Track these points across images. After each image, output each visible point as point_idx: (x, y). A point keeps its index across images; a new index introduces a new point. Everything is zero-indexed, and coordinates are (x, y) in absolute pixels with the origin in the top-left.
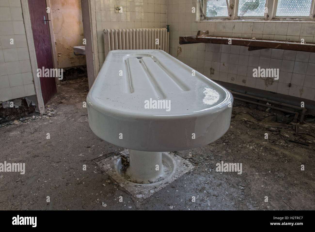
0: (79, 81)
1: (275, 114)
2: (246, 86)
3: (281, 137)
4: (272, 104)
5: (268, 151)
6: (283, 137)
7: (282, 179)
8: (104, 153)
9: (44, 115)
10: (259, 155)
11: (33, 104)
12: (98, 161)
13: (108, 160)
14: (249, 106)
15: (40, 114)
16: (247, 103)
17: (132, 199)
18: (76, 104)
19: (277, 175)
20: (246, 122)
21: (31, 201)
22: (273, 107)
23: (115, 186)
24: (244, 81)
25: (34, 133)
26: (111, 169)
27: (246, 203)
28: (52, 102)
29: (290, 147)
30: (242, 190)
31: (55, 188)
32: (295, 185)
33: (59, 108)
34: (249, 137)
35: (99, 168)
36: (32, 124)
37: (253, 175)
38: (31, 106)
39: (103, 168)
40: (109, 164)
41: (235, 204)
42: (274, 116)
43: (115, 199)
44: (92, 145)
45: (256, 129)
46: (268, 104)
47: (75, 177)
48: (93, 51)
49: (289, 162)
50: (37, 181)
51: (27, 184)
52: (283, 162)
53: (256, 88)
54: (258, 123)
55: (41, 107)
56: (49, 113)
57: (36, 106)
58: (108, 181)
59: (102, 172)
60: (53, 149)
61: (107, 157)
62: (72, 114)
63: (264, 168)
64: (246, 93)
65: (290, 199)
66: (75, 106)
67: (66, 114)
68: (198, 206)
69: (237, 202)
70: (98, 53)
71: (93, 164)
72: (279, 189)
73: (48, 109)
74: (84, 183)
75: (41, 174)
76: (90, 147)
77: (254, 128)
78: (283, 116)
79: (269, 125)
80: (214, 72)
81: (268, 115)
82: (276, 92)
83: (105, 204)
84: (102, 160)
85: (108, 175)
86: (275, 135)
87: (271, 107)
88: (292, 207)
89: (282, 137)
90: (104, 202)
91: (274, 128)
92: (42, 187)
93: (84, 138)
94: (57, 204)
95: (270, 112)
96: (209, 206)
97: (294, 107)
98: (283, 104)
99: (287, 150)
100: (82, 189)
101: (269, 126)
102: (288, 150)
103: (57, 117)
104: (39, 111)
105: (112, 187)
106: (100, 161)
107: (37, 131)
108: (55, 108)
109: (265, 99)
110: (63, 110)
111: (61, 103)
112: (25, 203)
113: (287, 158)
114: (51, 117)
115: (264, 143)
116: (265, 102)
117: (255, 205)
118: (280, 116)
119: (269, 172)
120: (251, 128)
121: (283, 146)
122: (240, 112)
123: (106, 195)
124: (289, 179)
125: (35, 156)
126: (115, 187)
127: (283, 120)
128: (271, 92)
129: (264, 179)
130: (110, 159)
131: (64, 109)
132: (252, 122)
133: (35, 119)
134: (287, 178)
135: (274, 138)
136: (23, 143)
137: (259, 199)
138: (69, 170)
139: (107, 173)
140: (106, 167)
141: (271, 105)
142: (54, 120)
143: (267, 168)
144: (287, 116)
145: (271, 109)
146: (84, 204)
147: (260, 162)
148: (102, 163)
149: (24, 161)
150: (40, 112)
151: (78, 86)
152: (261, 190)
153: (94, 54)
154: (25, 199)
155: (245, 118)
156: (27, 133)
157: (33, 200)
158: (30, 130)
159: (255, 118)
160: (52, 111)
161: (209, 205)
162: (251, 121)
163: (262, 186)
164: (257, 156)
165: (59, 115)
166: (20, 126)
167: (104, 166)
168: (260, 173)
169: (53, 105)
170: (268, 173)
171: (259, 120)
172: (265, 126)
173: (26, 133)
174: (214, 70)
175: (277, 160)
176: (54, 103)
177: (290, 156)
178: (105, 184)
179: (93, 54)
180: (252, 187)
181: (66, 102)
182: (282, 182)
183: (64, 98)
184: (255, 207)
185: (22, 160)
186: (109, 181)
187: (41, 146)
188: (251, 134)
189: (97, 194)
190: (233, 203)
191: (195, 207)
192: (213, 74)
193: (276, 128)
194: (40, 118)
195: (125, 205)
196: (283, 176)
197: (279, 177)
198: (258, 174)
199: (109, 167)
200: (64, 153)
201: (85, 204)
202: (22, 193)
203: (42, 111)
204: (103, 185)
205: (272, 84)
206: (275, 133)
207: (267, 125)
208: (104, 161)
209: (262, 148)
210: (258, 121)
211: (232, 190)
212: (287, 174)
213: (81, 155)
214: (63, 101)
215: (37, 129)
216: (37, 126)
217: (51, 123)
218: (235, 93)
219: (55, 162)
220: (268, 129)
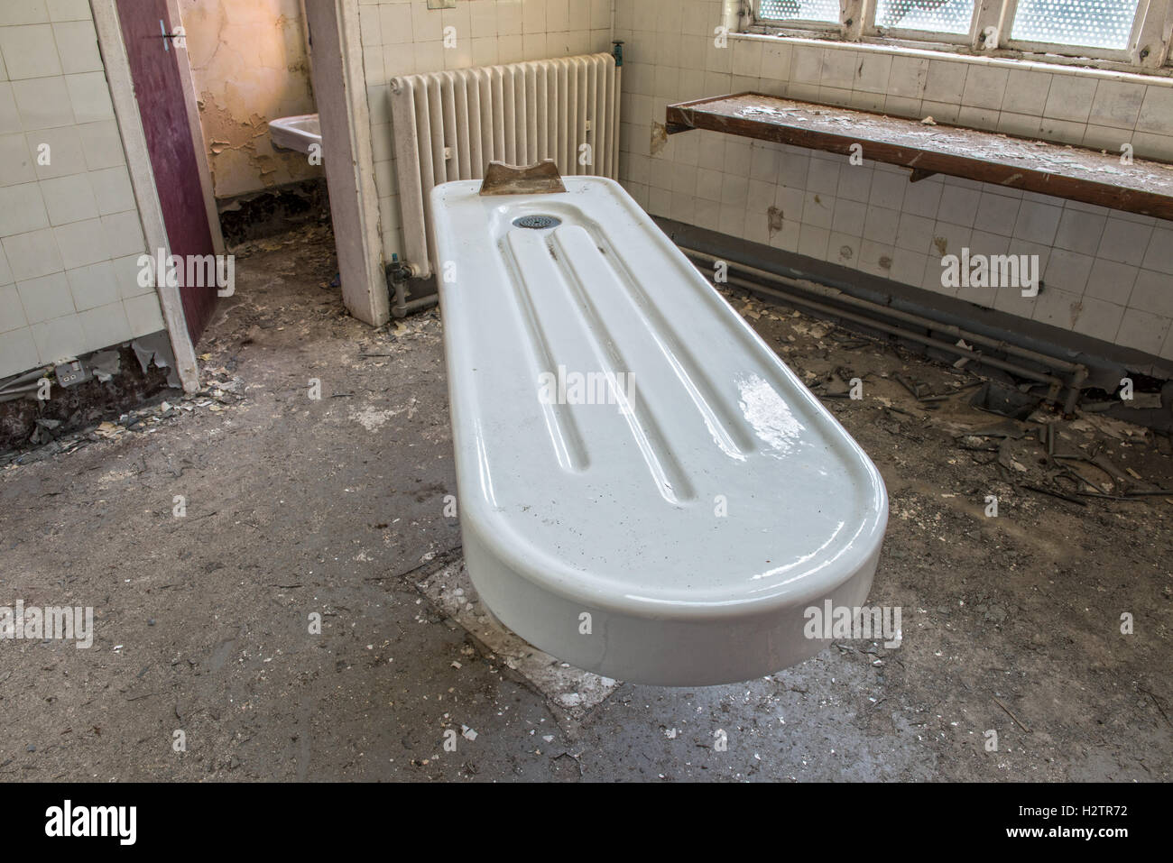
0: (293, 242)
1: (983, 379)
2: (891, 278)
3: (1001, 474)
4: (976, 346)
5: (958, 527)
6: (1005, 474)
7: (997, 628)
8: (436, 546)
9: (198, 395)
10: (928, 544)
11: (161, 364)
12: (423, 580)
13: (454, 574)
14: (897, 346)
15: (184, 393)
16: (891, 336)
17: (549, 710)
18: (302, 348)
19: (984, 613)
20: (887, 412)
21: (239, 732)
22: (979, 357)
23: (491, 667)
24: (885, 263)
25: (182, 474)
26: (469, 606)
27: (891, 713)
28: (215, 341)
29: (1026, 510)
30: (877, 670)
31: (305, 682)
32: (1035, 649)
33: (246, 363)
34: (899, 472)
35: (431, 605)
36: (163, 435)
37: (912, 616)
38: (153, 368)
39: (442, 604)
40: (458, 587)
41: (858, 718)
42: (978, 389)
43: (500, 714)
44: (392, 517)
45: (922, 441)
46: (961, 344)
47: (358, 639)
48: (355, 159)
49: (1023, 567)
50: (241, 660)
51: (211, 672)
52: (1002, 567)
53: (924, 288)
54: (929, 417)
55: (187, 371)
56: (213, 388)
57: (168, 369)
58: (465, 649)
59: (443, 618)
60: (262, 537)
61: (447, 563)
62: (297, 392)
63: (943, 589)
64: (889, 304)
65: (1020, 696)
66: (301, 354)
67: (274, 388)
68: (749, 726)
69: (863, 710)
70: (374, 162)
71: (408, 592)
72: (987, 664)
73: (207, 369)
74: (391, 660)
75: (245, 633)
76: (386, 526)
77: (916, 440)
78: (1010, 386)
79: (963, 426)
80: (781, 224)
81: (962, 383)
82: (991, 307)
83: (472, 730)
84: (433, 573)
85: (464, 629)
86: (980, 463)
87: (973, 356)
88: (1024, 723)
89: (1005, 472)
90: (466, 724)
91: (978, 439)
92: (260, 679)
93: (358, 488)
94: (323, 738)
95: (967, 372)
96: (782, 725)
97: (1047, 359)
98: (1011, 349)
99: (1017, 522)
100: (390, 682)
101: (962, 430)
102: (1020, 522)
103: (249, 404)
104: (181, 383)
105: (484, 670)
106: (429, 578)
107: (191, 467)
108: (234, 364)
109: (953, 330)
110: (261, 374)
111: (249, 342)
112: (221, 739)
113: (1014, 554)
114: (228, 407)
115: (944, 496)
116: (953, 340)
117: (915, 719)
118: (999, 386)
119: (959, 605)
120: (903, 436)
122: (869, 373)
123: (469, 701)
124: (1019, 627)
125: (210, 568)
126: (493, 669)
127: (1007, 401)
128: (975, 305)
129: (945, 628)
130: (459, 568)
131: (267, 368)
132: (908, 414)
133: (171, 416)
134: (1014, 623)
135: (977, 478)
136: (156, 515)
137: (928, 698)
138: (334, 615)
139: (458, 620)
140: (452, 598)
141: (970, 348)
142: (241, 417)
143: (955, 589)
144: (1024, 388)
145: (972, 361)
146: (406, 735)
147: (932, 567)
148: (435, 585)
149: (179, 587)
150: (185, 386)
151: (293, 265)
152: (933, 666)
153: (360, 170)
154: (216, 725)
155: (884, 396)
156: (157, 474)
157: (243, 727)
158: (167, 461)
159: (916, 398)
160: (224, 378)
161: (783, 722)
162: (906, 410)
163: (938, 654)
164: (924, 545)
165: (252, 395)
166: (127, 446)
167: (446, 597)
168: (933, 610)
169: (222, 353)
170: (955, 607)
171: (931, 406)
172: (950, 428)
173: (153, 475)
174: (781, 215)
175: (985, 559)
176: (223, 343)
177: (1026, 545)
178: (459, 662)
179: (356, 167)
180: (908, 659)
181: (263, 336)
182: (997, 640)
183: (254, 320)
184: (916, 724)
185: (169, 584)
186: (470, 651)
187: (220, 525)
188: (904, 462)
189: (440, 698)
190: (852, 715)
191: (742, 730)
192: (779, 229)
193: (986, 438)
194: (189, 409)
195: (533, 732)
196: (1002, 619)
197: (988, 621)
198: (925, 611)
199: (462, 600)
200: (305, 550)
201: (409, 734)
202: (201, 704)
203: (191, 385)
204: (454, 667)
206: (981, 456)
207: (955, 426)
208: (441, 576)
209: (938, 517)
210: (926, 409)
211: (849, 669)
212: (1013, 610)
213: (362, 556)
214: (254, 332)
215: (191, 457)
216: (188, 446)
217: (233, 431)
218: (854, 300)
219: (282, 587)
220: (958, 443)
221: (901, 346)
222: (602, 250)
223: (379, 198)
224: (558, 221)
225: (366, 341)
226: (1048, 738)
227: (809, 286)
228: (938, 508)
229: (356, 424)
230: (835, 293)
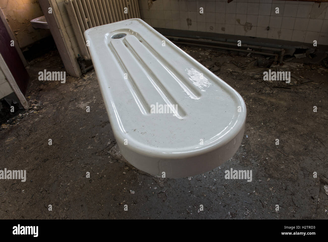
0: (47, 57)
1: (256, 58)
2: (225, 33)
3: (266, 85)
4: (253, 49)
5: (257, 102)
6: (267, 84)
7: (273, 129)
8: (111, 139)
9: (30, 109)
10: (250, 109)
11: (15, 103)
12: (109, 150)
14: (230, 53)
15: (25, 110)
16: (228, 51)
17: (154, 180)
18: (57, 89)
19: (269, 125)
20: (231, 73)
21: (65, 207)
22: (254, 52)
23: (135, 171)
24: (223, 29)
25: (30, 134)
27: (249, 159)
28: (31, 92)
29: (275, 94)
30: (243, 148)
31: (81, 188)
32: (285, 133)
33: (42, 97)
34: (238, 90)
35: (113, 157)
36: (22, 124)
37: (250, 130)
39: (116, 156)
41: (241, 162)
42: (255, 61)
43: (140, 184)
44: (96, 133)
45: (242, 79)
46: (248, 49)
47: (94, 172)
48: (59, 27)
49: (277, 110)
50: (61, 186)
51: (53, 192)
52: (271, 111)
53: (235, 34)
54: (243, 72)
55: (24, 103)
56: (34, 106)
57: (18, 104)
58: (126, 168)
59: (117, 160)
60: (58, 148)
62: (59, 102)
63: (256, 121)
64: (226, 41)
65: (283, 147)
66: (57, 91)
68: (211, 172)
69: (241, 160)
70: (65, 27)
71: (105, 155)
72: (273, 140)
73: (30, 101)
74: (105, 176)
75: (60, 178)
76: (95, 137)
77: (241, 79)
78: (264, 59)
79: (253, 73)
80: (191, 23)
81: (250, 60)
82: (255, 37)
83: (133, 191)
84: (112, 147)
85: (124, 162)
86: (260, 82)
87: (252, 52)
88: (285, 154)
90: (131, 190)
91: (258, 76)
92: (68, 191)
93: (84, 127)
94: (90, 203)
95: (251, 57)
96: (220, 169)
97: (273, 49)
98: (263, 48)
99: (273, 97)
100: (106, 182)
101: (253, 74)
102: (274, 97)
103: (45, 109)
104: (23, 107)
105: (132, 173)
106: (111, 149)
107: (32, 132)
108: (38, 98)
109: (245, 45)
110: (47, 99)
111: (41, 90)
112: (60, 211)
113: (274, 107)
114: (39, 111)
115: (252, 94)
117: (256, 159)
118: (260, 59)
119: (262, 124)
120: (237, 79)
121: (269, 94)
122: (224, 63)
123: (130, 182)
124: (279, 127)
125: (45, 161)
126: (135, 172)
127: (263, 63)
128: (250, 37)
129: (259, 132)
132: (237, 72)
133: (23, 117)
134: (278, 126)
135: (259, 87)
137: (259, 153)
138: (85, 166)
139: (122, 160)
140: (118, 154)
141: (251, 50)
142: (44, 113)
143: (260, 120)
144: (268, 58)
145: (252, 53)
146: (114, 197)
147: (252, 115)
148: (113, 151)
149: (37, 169)
151: (49, 64)
152: (258, 143)
153: (62, 30)
154: (58, 207)
155: (230, 68)
156: (23, 136)
157: (66, 206)
158: (25, 131)
159: (239, 67)
160: (36, 103)
161: (220, 168)
162: (236, 71)
163: (259, 140)
164: (249, 109)
165: (46, 106)
166: (11, 129)
167: (117, 154)
168: (255, 127)
169: (34, 95)
170: (261, 125)
171: (243, 69)
172: (250, 74)
173: (21, 136)
174: (191, 21)
175: (266, 110)
176: (33, 92)
177: (277, 104)
178: (125, 172)
179: (60, 30)
180: (251, 143)
181: (45, 87)
182: (274, 132)
184: (257, 161)
185: (34, 168)
186: (127, 168)
187: (45, 147)
188: (239, 86)
189: (122, 184)
190: (239, 162)
191: (209, 173)
192: (191, 25)
193: (260, 75)
194: (28, 114)
195: (150, 188)
196: (274, 126)
197: (271, 127)
198: (253, 128)
200: (72, 149)
201: (115, 196)
203: (26, 107)
204: (124, 174)
205: (251, 29)
207: (251, 73)
208: (114, 148)
209: (251, 100)
210: (242, 70)
212: (277, 123)
213: (89, 147)
215: (31, 129)
216: (30, 126)
217: (42, 118)
218: (216, 42)
219: (68, 162)
220: (252, 78)
221: (231, 53)
222: (141, 41)
223: (69, 38)
224: (126, 35)
225: (76, 82)
226: (293, 157)
227: (202, 40)
228: (250, 98)
229: (79, 108)
230: (210, 41)
